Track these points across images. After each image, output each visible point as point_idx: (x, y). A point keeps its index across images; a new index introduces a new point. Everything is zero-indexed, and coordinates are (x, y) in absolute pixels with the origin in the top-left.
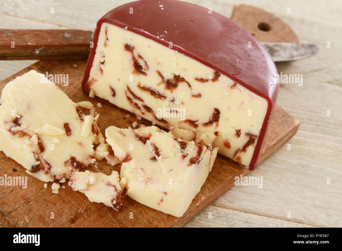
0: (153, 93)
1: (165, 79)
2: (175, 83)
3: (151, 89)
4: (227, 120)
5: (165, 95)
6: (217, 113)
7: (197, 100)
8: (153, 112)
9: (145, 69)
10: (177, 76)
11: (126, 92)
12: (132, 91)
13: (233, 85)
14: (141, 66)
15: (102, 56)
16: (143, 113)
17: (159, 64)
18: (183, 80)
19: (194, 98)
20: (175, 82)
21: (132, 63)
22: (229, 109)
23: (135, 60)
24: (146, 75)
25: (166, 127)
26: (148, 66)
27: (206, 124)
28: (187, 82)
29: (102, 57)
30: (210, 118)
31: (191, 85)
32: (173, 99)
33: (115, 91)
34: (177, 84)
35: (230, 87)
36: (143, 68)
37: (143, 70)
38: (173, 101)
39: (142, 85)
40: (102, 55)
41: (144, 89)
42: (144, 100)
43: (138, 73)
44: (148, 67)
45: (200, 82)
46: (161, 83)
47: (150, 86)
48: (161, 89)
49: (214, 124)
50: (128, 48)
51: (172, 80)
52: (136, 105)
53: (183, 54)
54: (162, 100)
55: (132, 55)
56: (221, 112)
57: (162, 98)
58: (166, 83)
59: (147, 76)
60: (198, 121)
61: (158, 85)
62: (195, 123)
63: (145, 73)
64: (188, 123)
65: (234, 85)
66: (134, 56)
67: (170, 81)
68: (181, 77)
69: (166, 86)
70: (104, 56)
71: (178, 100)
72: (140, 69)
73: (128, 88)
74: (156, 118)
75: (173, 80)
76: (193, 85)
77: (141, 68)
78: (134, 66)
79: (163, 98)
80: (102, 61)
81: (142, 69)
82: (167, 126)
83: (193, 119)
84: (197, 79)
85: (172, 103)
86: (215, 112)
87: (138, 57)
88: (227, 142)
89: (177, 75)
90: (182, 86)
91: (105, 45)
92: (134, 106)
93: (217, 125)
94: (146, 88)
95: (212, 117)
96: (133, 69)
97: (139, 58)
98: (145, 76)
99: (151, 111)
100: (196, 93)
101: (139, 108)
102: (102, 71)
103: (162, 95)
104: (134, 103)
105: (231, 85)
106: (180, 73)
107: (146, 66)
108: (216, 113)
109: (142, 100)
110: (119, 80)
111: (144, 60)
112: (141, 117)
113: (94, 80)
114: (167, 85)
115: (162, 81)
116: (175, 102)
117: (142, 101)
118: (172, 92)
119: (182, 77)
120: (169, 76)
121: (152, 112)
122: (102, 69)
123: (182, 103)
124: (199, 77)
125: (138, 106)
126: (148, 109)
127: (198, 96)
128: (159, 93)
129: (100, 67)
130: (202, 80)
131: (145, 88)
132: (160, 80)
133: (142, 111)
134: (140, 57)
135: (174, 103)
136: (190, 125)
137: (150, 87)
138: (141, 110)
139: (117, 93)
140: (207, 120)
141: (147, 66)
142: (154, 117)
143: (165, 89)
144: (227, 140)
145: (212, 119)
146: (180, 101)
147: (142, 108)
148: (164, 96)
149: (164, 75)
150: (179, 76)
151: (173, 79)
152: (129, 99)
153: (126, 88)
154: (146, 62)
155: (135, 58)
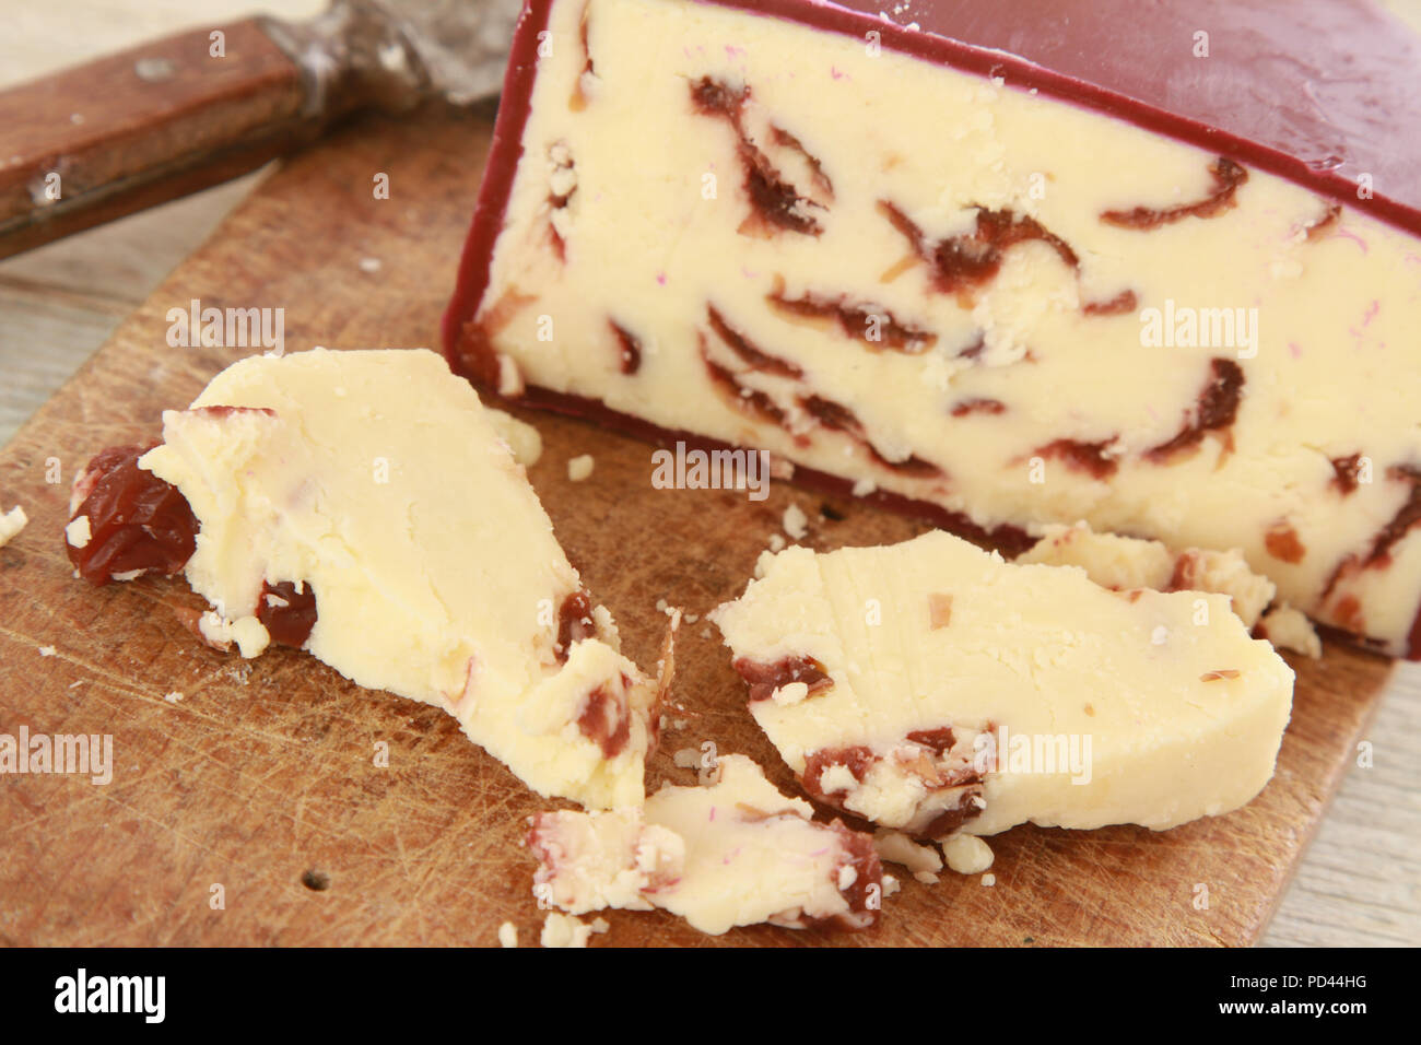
0: (853, 321)
1: (930, 243)
2: (986, 257)
3: (847, 305)
4: (1283, 411)
5: (929, 328)
6: (1224, 386)
7: (1116, 324)
8: (858, 425)
9: (810, 203)
10: (994, 214)
11: (702, 340)
12: (739, 332)
13: (1320, 221)
14: (791, 189)
15: (559, 165)
16: (803, 442)
17: (892, 162)
18: (1032, 230)
19: (1098, 322)
20: (984, 248)
21: (737, 176)
22: (1295, 350)
23: (757, 159)
24: (818, 232)
25: (937, 499)
26: (829, 183)
27: (1161, 453)
28: (1052, 239)
29: (561, 169)
30: (1187, 412)
31: (1078, 249)
32: (971, 342)
33: (640, 344)
34: (999, 257)
35: (1303, 235)
36: (800, 199)
37: (801, 210)
38: (974, 350)
39: (794, 292)
40: (560, 155)
41: (806, 308)
42: (805, 367)
43: (773, 228)
44: (829, 189)
45: (1132, 227)
46: (904, 266)
47: (844, 289)
48: (909, 295)
49: (1211, 444)
50: (712, 98)
51: (966, 238)
52: (760, 400)
53: (1034, 91)
54: (911, 353)
55: (734, 134)
56: (1247, 373)
57: (908, 346)
58: (933, 260)
59: (823, 237)
60: (1115, 440)
61: (889, 276)
62: (1104, 455)
63: (813, 221)
64: (1062, 456)
65: (1327, 221)
66: (744, 140)
67: (956, 249)
68: (1017, 218)
69: (930, 278)
70: (571, 164)
71: (1006, 343)
72: (784, 206)
73: (715, 318)
74: (875, 456)
75: (977, 237)
76: (1093, 253)
77: (789, 196)
78: (745, 196)
79: (919, 345)
80: (560, 192)
81: (791, 203)
82: (940, 490)
83: (1087, 433)
84: (1112, 217)
85: (967, 363)
86: (1215, 380)
87: (772, 138)
88: (1281, 531)
89: (994, 207)
90: (1024, 266)
91: (579, 99)
92: (751, 406)
93: (1229, 446)
94: (820, 304)
95: (1194, 405)
96: (742, 209)
97: (776, 146)
98: (809, 240)
99: (844, 424)
100: (1105, 291)
101: (776, 416)
102: (558, 242)
103: (909, 329)
104: (746, 393)
105: (1311, 223)
106: (1016, 198)
107: (820, 183)
108: (1221, 382)
109: (792, 368)
110: (661, 280)
111: (805, 153)
112: (790, 462)
113: (518, 300)
114: (936, 274)
115: (913, 252)
116: (985, 356)
117: (797, 374)
118: (970, 306)
119: (1027, 218)
120: (947, 219)
121: (852, 428)
122: (563, 233)
123: (1028, 356)
124: (1125, 202)
125: (769, 407)
126: (829, 414)
127: (1120, 306)
128: (892, 320)
129: (552, 226)
130: (1142, 218)
131: (813, 301)
132: (899, 245)
133: (796, 432)
134: (782, 137)
135: (979, 360)
136: (1073, 469)
137: (844, 296)
138: (788, 428)
139: (650, 350)
140: (1169, 429)
141: (825, 183)
142: (864, 451)
143: (928, 293)
144: (1284, 517)
145: (1201, 417)
146: (1015, 347)
147: (795, 414)
148: (920, 330)
149: (919, 217)
150: (1006, 214)
151: (972, 236)
152: (720, 375)
153: (702, 320)
154: (814, 164)
155: (755, 149)
